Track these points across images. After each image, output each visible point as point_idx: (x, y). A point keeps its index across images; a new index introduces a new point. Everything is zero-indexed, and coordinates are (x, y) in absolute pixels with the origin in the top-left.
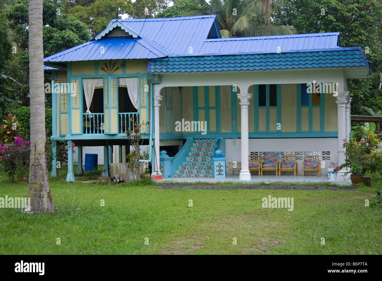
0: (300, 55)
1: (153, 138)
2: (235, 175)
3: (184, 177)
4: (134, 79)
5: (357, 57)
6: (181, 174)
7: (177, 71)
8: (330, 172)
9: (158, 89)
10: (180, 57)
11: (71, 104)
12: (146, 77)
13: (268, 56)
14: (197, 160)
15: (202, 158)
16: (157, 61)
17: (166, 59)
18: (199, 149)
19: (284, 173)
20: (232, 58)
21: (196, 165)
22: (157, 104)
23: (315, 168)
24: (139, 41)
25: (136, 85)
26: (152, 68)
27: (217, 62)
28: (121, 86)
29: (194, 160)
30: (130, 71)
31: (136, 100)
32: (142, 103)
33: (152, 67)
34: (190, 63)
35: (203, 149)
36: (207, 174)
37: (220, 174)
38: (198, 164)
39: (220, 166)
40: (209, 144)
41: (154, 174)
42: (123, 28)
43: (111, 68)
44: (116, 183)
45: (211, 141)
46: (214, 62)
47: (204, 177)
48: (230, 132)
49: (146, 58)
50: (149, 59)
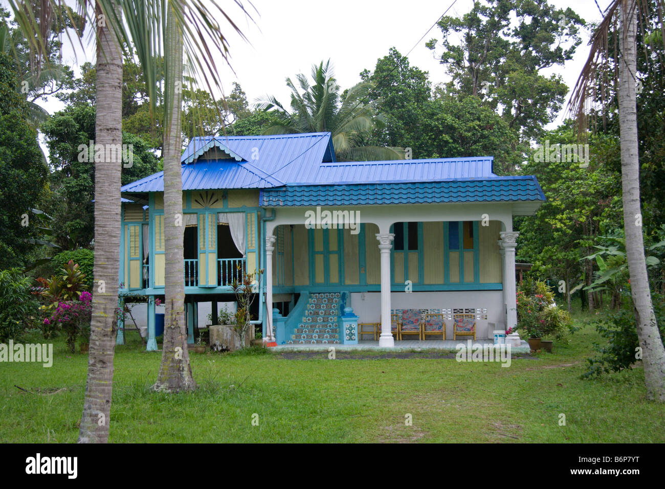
0: (458, 184)
1: (265, 291)
2: (364, 340)
3: (302, 343)
4: (239, 214)
5: (530, 188)
6: (297, 340)
7: (298, 204)
8: (496, 336)
9: (270, 227)
10: (301, 186)
11: (154, 247)
12: (256, 211)
13: (417, 185)
14: (317, 321)
15: (323, 318)
16: (272, 191)
17: (284, 189)
18: (318, 306)
19: (429, 337)
20: (370, 187)
21: (315, 327)
22: (269, 247)
23: (469, 330)
24: (244, 165)
25: (241, 221)
26: (265, 201)
27: (351, 192)
28: (220, 224)
29: (313, 321)
30: (233, 204)
31: (241, 242)
32: (250, 245)
33: (265, 199)
34: (315, 194)
35: (323, 307)
36: (333, 339)
37: (351, 339)
38: (319, 327)
39: (351, 328)
40: (330, 300)
41: (265, 339)
42: (222, 148)
43: (209, 200)
44: (216, 352)
45: (332, 296)
46: (347, 193)
47: (329, 343)
48: (357, 283)
49: (257, 188)
50: (261, 189)
